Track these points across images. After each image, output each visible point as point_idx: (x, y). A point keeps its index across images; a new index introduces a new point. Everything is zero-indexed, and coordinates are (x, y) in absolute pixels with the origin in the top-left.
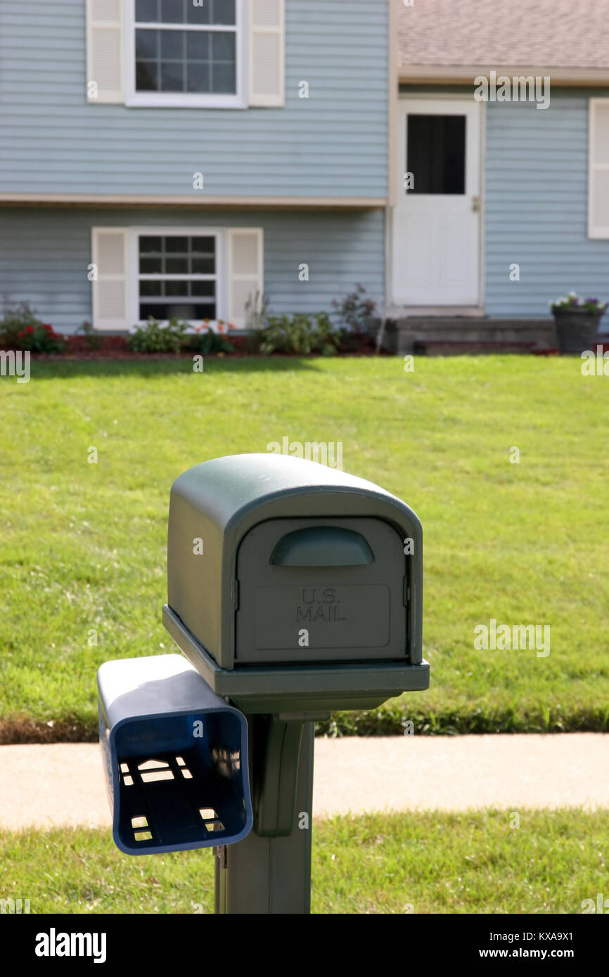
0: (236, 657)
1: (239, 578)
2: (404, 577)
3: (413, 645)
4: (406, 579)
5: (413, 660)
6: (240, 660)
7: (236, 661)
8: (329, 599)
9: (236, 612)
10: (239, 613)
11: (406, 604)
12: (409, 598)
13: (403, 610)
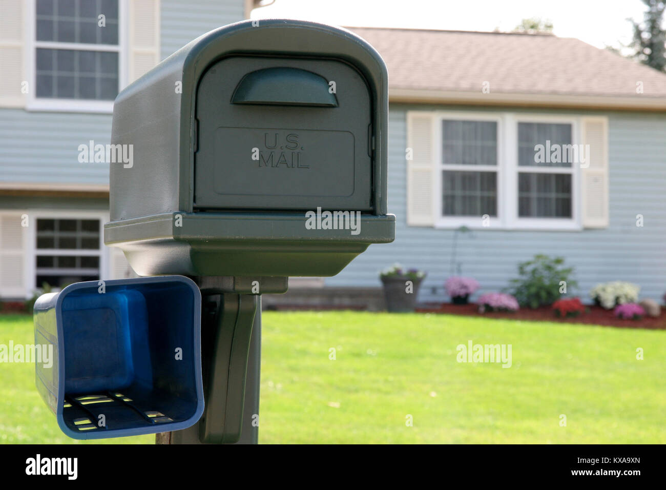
0: (194, 201)
1: (198, 117)
2: (369, 125)
3: (379, 195)
4: (371, 126)
5: (378, 211)
6: (199, 204)
7: (195, 205)
8: (293, 145)
9: (195, 154)
10: (198, 155)
11: (370, 154)
12: (374, 148)
13: (369, 159)
